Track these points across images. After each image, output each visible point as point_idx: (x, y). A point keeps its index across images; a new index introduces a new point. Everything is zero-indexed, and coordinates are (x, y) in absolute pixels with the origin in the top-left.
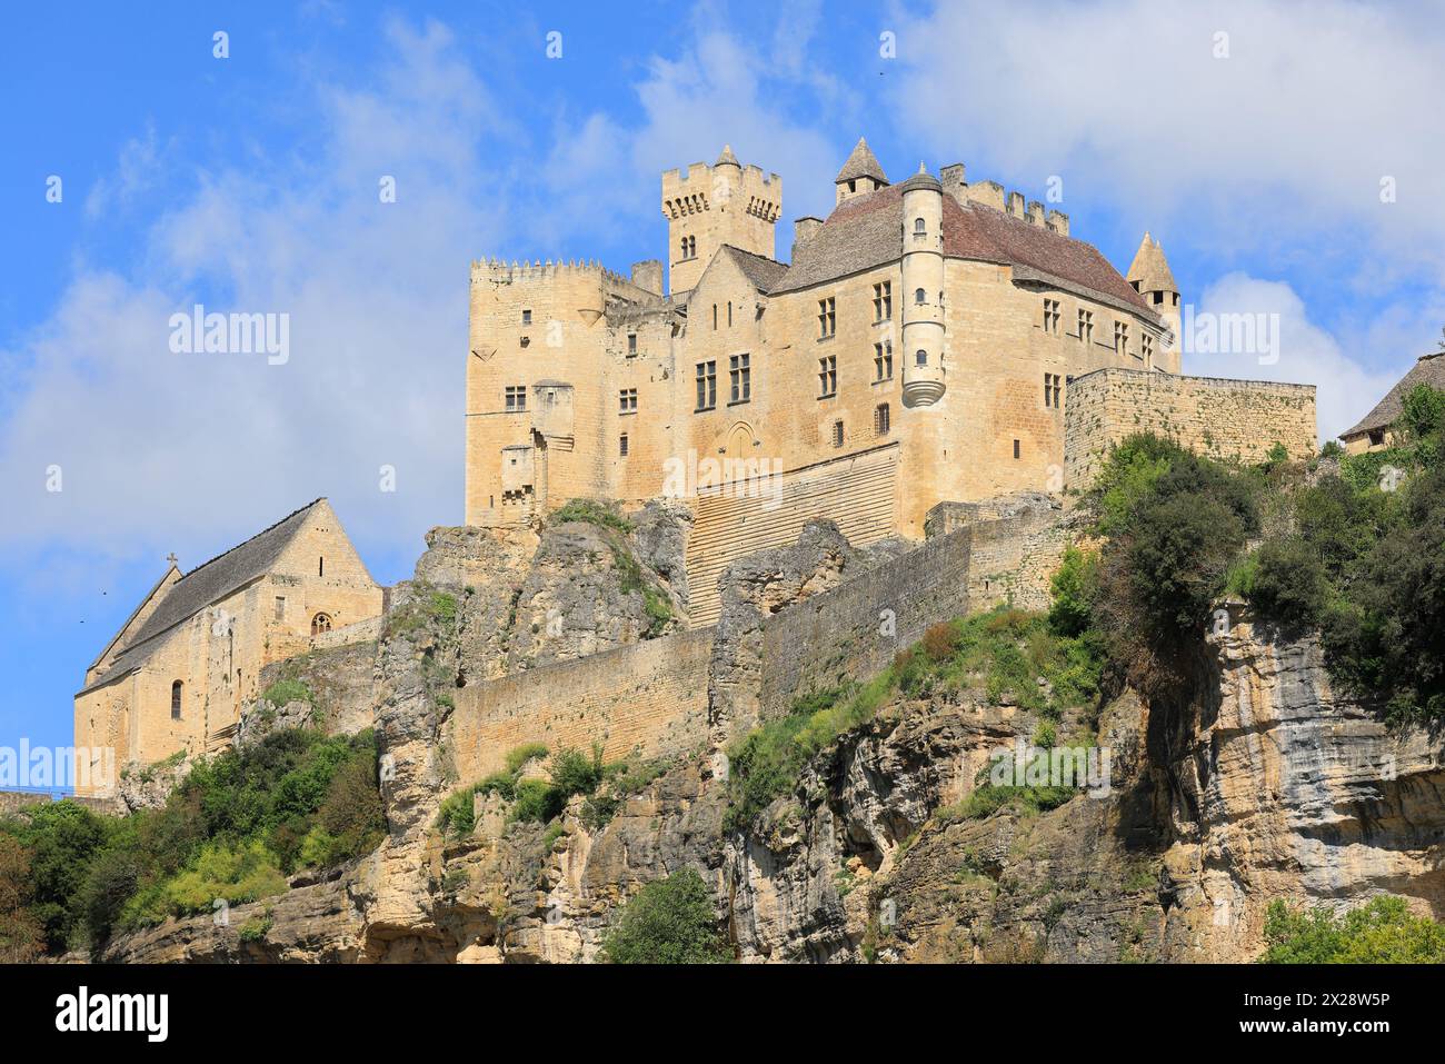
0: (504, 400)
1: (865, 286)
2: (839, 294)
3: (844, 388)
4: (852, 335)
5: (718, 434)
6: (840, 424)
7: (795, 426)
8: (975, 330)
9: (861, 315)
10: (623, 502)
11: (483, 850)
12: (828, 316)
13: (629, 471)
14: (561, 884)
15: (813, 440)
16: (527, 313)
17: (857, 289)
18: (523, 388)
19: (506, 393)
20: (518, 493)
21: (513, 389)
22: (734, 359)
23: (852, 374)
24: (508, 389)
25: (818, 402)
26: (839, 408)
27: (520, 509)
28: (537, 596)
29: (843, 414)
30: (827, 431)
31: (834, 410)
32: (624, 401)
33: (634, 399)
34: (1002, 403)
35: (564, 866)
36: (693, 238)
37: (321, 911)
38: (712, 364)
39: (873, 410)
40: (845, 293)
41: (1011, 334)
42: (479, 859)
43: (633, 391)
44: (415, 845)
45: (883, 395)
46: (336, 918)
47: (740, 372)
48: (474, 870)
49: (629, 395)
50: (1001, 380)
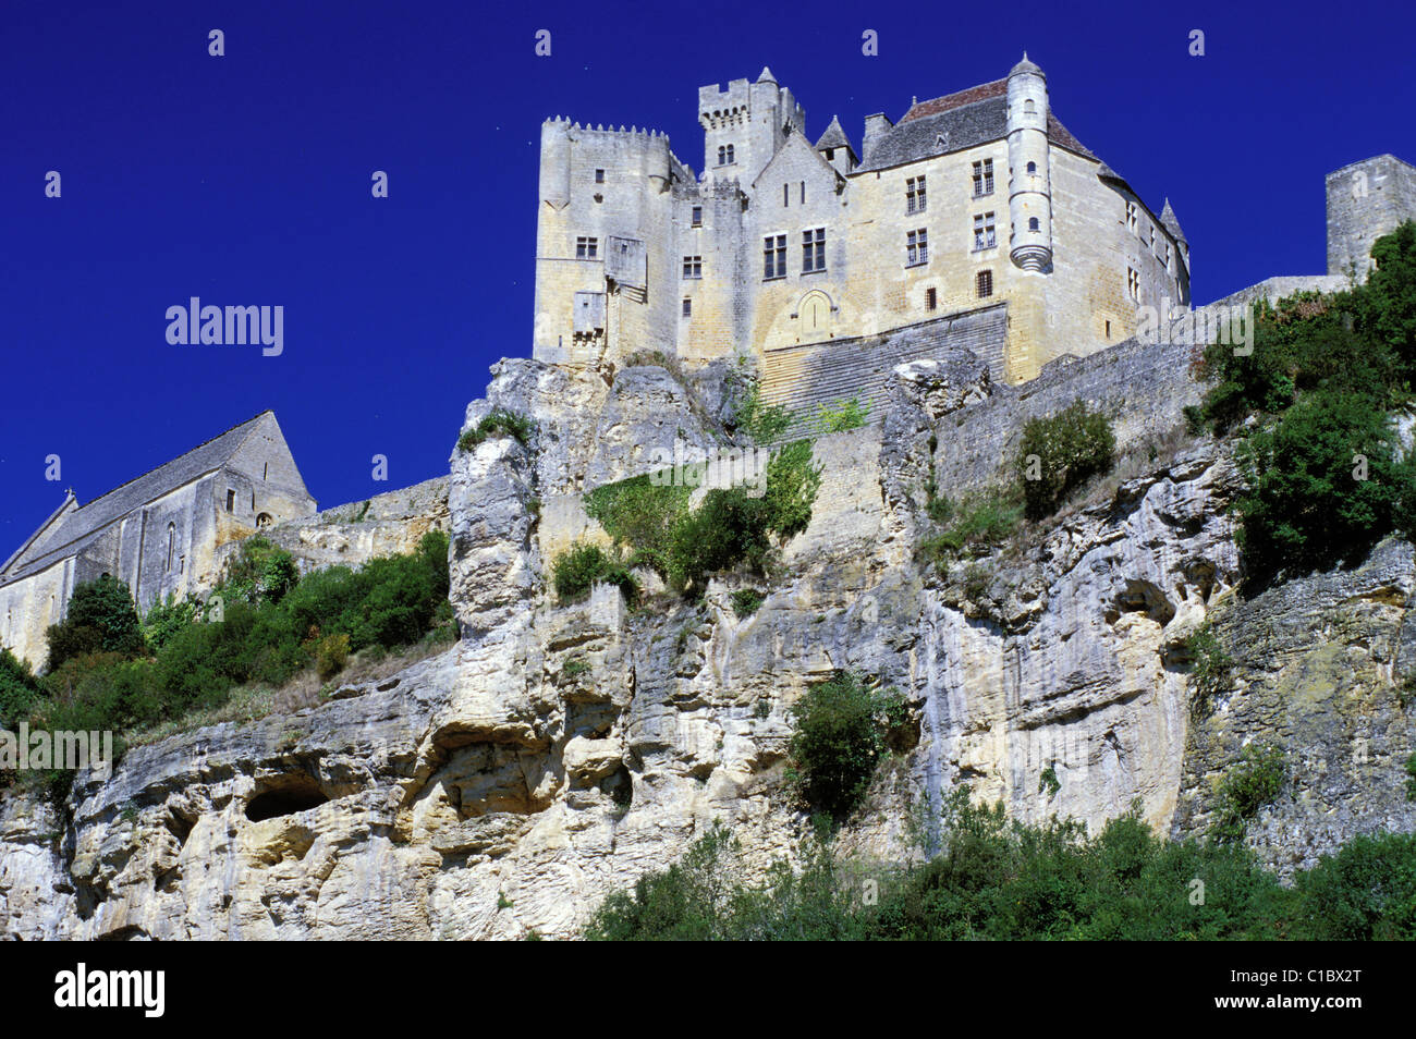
0: (575, 249)
1: (964, 164)
2: (931, 172)
3: (937, 258)
4: (947, 209)
5: (788, 301)
6: (932, 293)
7: (878, 293)
8: (1074, 213)
9: (958, 190)
10: (686, 359)
11: (605, 640)
12: (917, 194)
13: (692, 331)
14: (705, 670)
15: (901, 306)
16: (600, 173)
17: (952, 167)
18: (595, 240)
19: (576, 243)
20: (589, 336)
21: (583, 239)
22: (808, 234)
23: (948, 244)
24: (580, 239)
25: (906, 271)
26: (931, 275)
27: (589, 351)
28: (615, 429)
29: (937, 282)
30: (918, 299)
31: (925, 277)
32: (687, 267)
33: (698, 266)
34: (1096, 283)
35: (708, 654)
36: (731, 147)
37: (376, 718)
38: (782, 239)
39: (973, 276)
40: (939, 171)
41: (1101, 224)
42: (600, 649)
43: (697, 258)
44: (499, 646)
45: (984, 262)
46: (394, 723)
47: (814, 246)
48: (596, 659)
49: (693, 262)
50: (1094, 263)
